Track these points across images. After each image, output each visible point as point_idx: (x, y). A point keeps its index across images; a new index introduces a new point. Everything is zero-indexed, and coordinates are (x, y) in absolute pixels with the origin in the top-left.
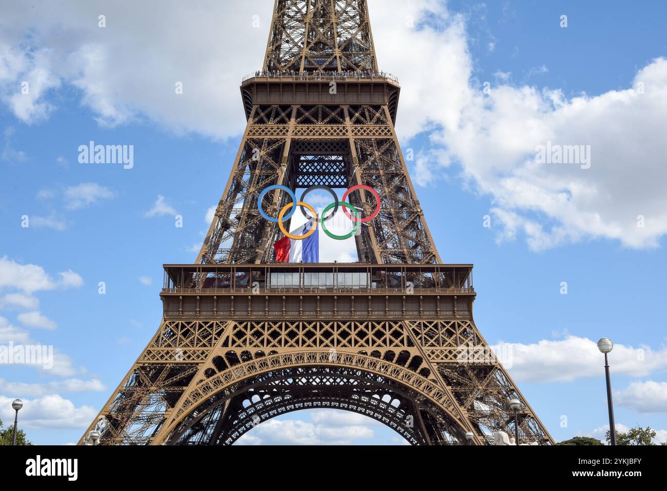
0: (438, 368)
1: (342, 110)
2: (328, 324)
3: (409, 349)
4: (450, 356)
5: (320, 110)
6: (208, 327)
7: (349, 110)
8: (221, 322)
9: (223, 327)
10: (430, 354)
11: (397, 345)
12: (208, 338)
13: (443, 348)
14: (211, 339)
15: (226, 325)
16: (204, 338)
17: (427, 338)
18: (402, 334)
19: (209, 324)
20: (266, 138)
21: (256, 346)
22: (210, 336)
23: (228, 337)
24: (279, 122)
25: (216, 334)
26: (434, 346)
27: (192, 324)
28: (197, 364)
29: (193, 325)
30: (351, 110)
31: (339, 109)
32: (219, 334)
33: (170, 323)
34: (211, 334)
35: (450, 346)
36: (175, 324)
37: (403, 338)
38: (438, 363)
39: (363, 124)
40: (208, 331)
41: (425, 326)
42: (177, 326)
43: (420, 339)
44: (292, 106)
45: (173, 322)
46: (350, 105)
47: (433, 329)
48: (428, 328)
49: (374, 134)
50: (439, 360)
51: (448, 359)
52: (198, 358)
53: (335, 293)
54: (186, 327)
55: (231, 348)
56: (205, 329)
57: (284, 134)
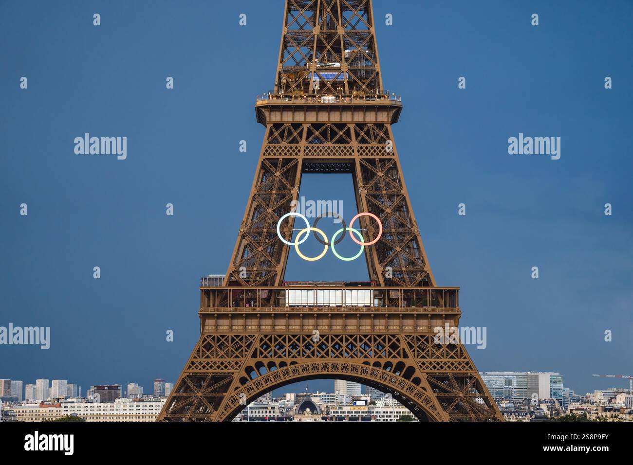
0: (428, 377)
1: (349, 129)
2: (337, 338)
3: (404, 360)
4: (438, 367)
5: (329, 129)
6: (239, 340)
7: (355, 129)
8: (249, 336)
9: (251, 340)
10: (421, 365)
11: (394, 357)
12: (240, 350)
13: (432, 360)
14: (242, 351)
15: (253, 338)
16: (237, 350)
17: (419, 350)
18: (399, 347)
19: (240, 337)
20: (281, 158)
21: (280, 357)
22: (242, 349)
23: (256, 349)
24: (292, 142)
25: (246, 347)
26: (425, 358)
27: (225, 338)
28: (233, 373)
29: (227, 338)
30: (357, 129)
31: (346, 128)
32: (249, 346)
33: (207, 336)
34: (242, 346)
35: (438, 358)
36: (211, 337)
37: (400, 350)
38: (427, 374)
39: (368, 143)
40: (239, 344)
41: (418, 340)
42: (213, 339)
43: (414, 351)
44: (303, 125)
45: (210, 336)
46: (356, 124)
47: (425, 342)
48: (421, 342)
49: (378, 154)
50: (428, 371)
51: (436, 369)
52: (233, 368)
53: (343, 312)
54: (221, 340)
55: (259, 359)
56: (237, 342)
57: (296, 154)
